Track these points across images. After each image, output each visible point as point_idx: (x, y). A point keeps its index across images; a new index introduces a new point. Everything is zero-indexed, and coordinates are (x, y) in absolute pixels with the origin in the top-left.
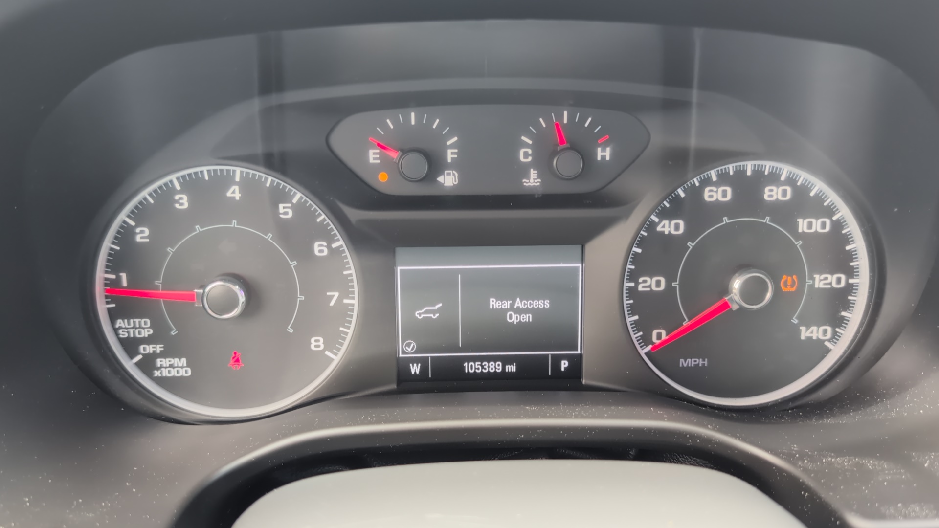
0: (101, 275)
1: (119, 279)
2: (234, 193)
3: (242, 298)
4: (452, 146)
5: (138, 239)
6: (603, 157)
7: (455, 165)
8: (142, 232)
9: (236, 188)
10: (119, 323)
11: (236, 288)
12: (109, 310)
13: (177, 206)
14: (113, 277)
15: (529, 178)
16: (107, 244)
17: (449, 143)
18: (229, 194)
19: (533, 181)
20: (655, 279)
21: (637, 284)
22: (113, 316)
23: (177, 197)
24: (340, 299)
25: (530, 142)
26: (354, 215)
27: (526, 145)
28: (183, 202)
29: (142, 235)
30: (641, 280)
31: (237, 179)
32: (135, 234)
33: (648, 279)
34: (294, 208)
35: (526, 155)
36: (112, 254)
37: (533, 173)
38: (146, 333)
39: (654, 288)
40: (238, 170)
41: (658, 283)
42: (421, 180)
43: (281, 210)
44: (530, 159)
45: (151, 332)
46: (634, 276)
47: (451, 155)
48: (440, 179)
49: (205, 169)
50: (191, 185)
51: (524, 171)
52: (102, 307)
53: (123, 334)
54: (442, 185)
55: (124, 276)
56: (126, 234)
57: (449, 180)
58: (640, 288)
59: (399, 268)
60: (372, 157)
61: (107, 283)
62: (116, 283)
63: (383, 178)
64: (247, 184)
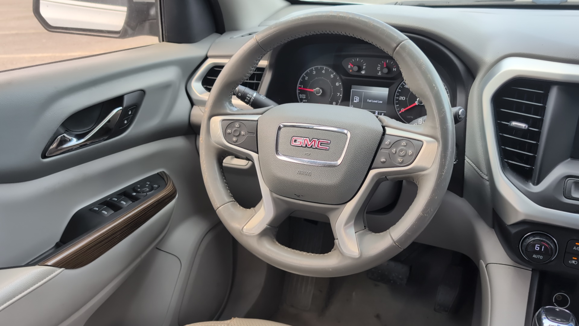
0: (298, 85)
1: (301, 86)
2: (324, 72)
3: (321, 92)
4: (364, 66)
5: (306, 79)
6: (394, 70)
7: (365, 69)
9: (324, 71)
10: (300, 95)
11: (321, 90)
12: (299, 92)
13: (313, 73)
14: (300, 86)
15: (379, 73)
16: (300, 79)
17: (364, 65)
18: (323, 72)
19: (380, 74)
20: (403, 97)
21: (399, 98)
22: (299, 93)
23: (313, 72)
24: (339, 95)
25: (380, 66)
26: (343, 77)
27: (379, 66)
28: (314, 73)
29: (307, 78)
30: (400, 97)
31: (324, 69)
32: (305, 78)
33: (401, 97)
34: (334, 75)
35: (379, 68)
36: (301, 81)
37: (380, 72)
38: (304, 97)
39: (403, 99)
40: (325, 67)
41: (404, 98)
42: (356, 72)
43: (331, 76)
44: (379, 69)
45: (305, 97)
46: (398, 96)
47: (364, 67)
48: (361, 72)
49: (319, 66)
50: (316, 69)
52: (298, 91)
53: (300, 97)
54: (362, 73)
55: (302, 86)
56: (304, 77)
57: (363, 72)
58: (400, 99)
59: (352, 90)
60: (349, 66)
61: (299, 87)
62: (301, 87)
63: (351, 71)
64: (326, 70)
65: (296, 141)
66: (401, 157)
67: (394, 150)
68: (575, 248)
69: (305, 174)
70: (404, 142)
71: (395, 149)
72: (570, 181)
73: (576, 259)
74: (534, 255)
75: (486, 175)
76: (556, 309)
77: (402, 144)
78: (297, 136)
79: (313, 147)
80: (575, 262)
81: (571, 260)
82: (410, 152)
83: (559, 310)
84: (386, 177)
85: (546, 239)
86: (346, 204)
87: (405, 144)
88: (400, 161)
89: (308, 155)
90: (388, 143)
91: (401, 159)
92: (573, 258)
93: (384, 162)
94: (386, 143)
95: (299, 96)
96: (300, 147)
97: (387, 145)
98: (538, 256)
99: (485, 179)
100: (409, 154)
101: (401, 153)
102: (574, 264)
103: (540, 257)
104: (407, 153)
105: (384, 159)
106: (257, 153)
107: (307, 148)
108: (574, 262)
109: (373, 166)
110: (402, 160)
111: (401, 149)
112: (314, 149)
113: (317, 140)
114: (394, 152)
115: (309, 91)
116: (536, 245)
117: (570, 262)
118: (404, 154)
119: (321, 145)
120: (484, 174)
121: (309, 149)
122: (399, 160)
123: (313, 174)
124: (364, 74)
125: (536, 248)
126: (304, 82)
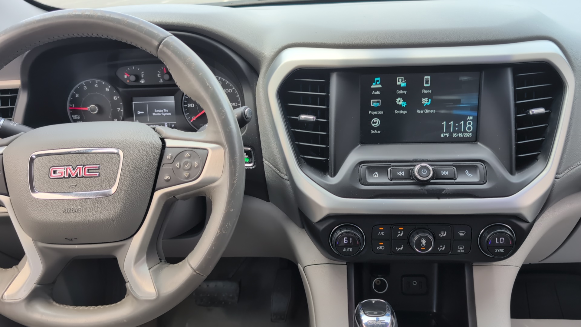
0: (68, 105)
1: (72, 105)
2: (96, 86)
3: (97, 109)
4: (143, 74)
5: (76, 96)
7: (143, 78)
8: (77, 95)
9: (97, 85)
10: (73, 116)
13: (84, 89)
14: (71, 105)
15: (160, 80)
16: (69, 98)
17: (142, 73)
18: (95, 86)
19: (161, 81)
20: (192, 104)
21: (188, 105)
22: (71, 114)
23: (84, 87)
24: (120, 110)
25: (160, 72)
26: (121, 90)
27: (159, 73)
28: (86, 88)
30: (188, 104)
31: (97, 82)
32: (76, 95)
33: (190, 104)
34: (109, 89)
35: (159, 75)
36: (71, 100)
37: (161, 80)
38: (79, 118)
39: (192, 106)
40: (97, 80)
41: (192, 105)
42: (134, 82)
43: (107, 89)
44: (160, 76)
45: (80, 118)
46: (186, 104)
47: (142, 76)
48: (141, 81)
49: (90, 80)
50: (87, 84)
51: (159, 79)
52: (69, 112)
53: (74, 118)
54: (141, 83)
55: (73, 105)
56: (73, 95)
57: (142, 81)
58: (188, 106)
59: (133, 103)
60: (125, 77)
61: (70, 107)
62: (72, 107)
63: (128, 81)
64: (99, 84)
65: (56, 172)
66: (187, 171)
67: (177, 165)
68: (379, 233)
69: (73, 211)
70: (188, 154)
71: (178, 163)
72: (363, 167)
73: (382, 244)
74: (344, 249)
75: (285, 174)
76: (372, 302)
77: (186, 156)
78: (55, 165)
79: (79, 176)
80: (383, 248)
81: (379, 247)
82: (196, 164)
83: (375, 302)
84: (174, 197)
85: (352, 230)
86: (132, 238)
87: (189, 156)
88: (186, 176)
89: (73, 186)
90: (170, 157)
91: (186, 173)
92: (380, 244)
93: (168, 181)
94: (168, 157)
95: (72, 118)
96: (62, 179)
97: (168, 159)
98: (348, 249)
99: (286, 179)
100: (195, 166)
101: (186, 167)
102: (382, 249)
103: (350, 249)
104: (193, 165)
105: (168, 176)
106: (8, 195)
107: (71, 178)
108: (381, 247)
109: (157, 187)
110: (188, 174)
111: (186, 162)
112: (80, 179)
113: (82, 166)
114: (178, 167)
115: (83, 110)
116: (345, 238)
117: (378, 248)
118: (189, 167)
119: (88, 172)
120: (283, 174)
121: (74, 179)
122: (185, 174)
123: (83, 209)
124: (144, 83)
125: (344, 241)
126: (74, 101)
